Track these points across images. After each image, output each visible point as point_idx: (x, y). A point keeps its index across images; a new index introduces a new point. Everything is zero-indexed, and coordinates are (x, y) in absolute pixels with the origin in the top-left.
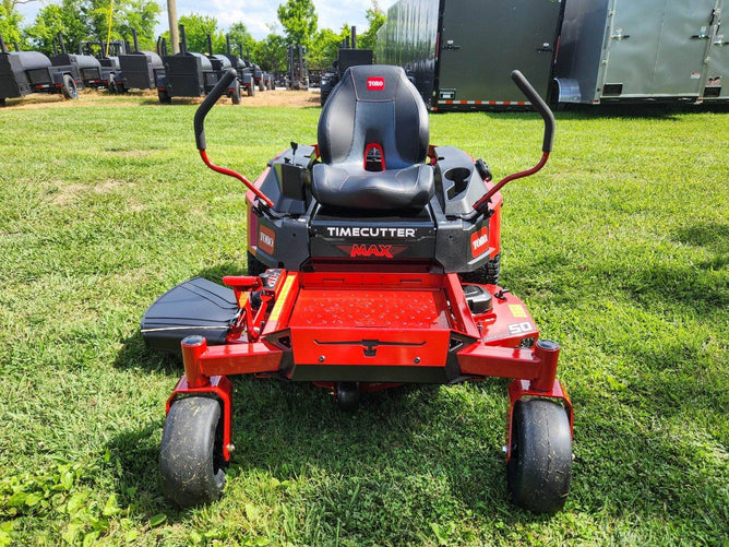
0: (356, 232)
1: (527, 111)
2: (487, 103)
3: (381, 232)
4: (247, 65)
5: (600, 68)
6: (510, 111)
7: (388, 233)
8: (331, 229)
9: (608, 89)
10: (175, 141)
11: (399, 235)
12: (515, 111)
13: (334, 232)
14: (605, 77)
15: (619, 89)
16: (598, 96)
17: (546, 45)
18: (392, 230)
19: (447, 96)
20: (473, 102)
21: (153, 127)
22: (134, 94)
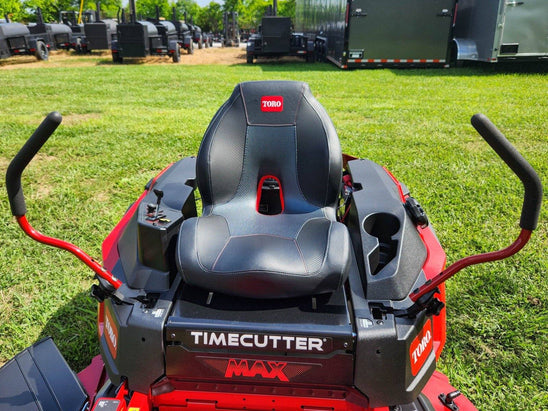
0: (233, 340)
1: (429, 68)
2: (392, 61)
3: (271, 342)
4: (190, 28)
5: (497, 32)
6: (414, 68)
7: (282, 343)
8: (196, 334)
9: (504, 49)
10: (110, 104)
11: (298, 347)
12: (418, 68)
13: (201, 338)
14: (501, 39)
15: (515, 49)
16: (495, 56)
17: (445, 11)
18: (288, 339)
19: (356, 55)
20: (379, 61)
21: (97, 88)
22: (95, 54)
